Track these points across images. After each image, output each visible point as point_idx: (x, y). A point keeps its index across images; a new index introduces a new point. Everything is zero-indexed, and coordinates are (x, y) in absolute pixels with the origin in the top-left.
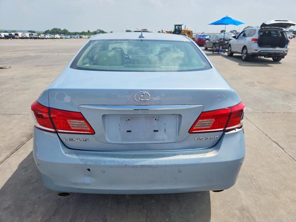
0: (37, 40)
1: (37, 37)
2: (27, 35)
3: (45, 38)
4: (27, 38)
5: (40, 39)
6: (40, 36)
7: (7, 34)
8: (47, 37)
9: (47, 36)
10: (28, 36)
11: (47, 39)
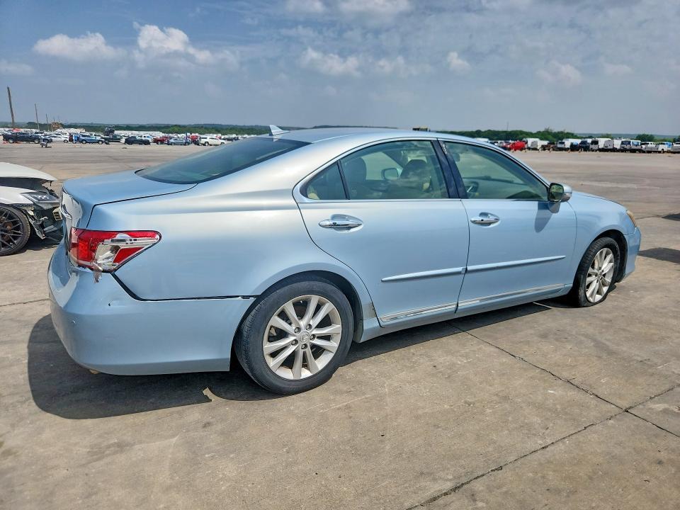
0: (637, 155)
1: (639, 147)
2: (617, 144)
3: (656, 152)
4: (614, 150)
5: (644, 152)
6: (644, 146)
7: (577, 141)
8: (660, 149)
9: (661, 147)
10: (618, 147)
11: (660, 152)
